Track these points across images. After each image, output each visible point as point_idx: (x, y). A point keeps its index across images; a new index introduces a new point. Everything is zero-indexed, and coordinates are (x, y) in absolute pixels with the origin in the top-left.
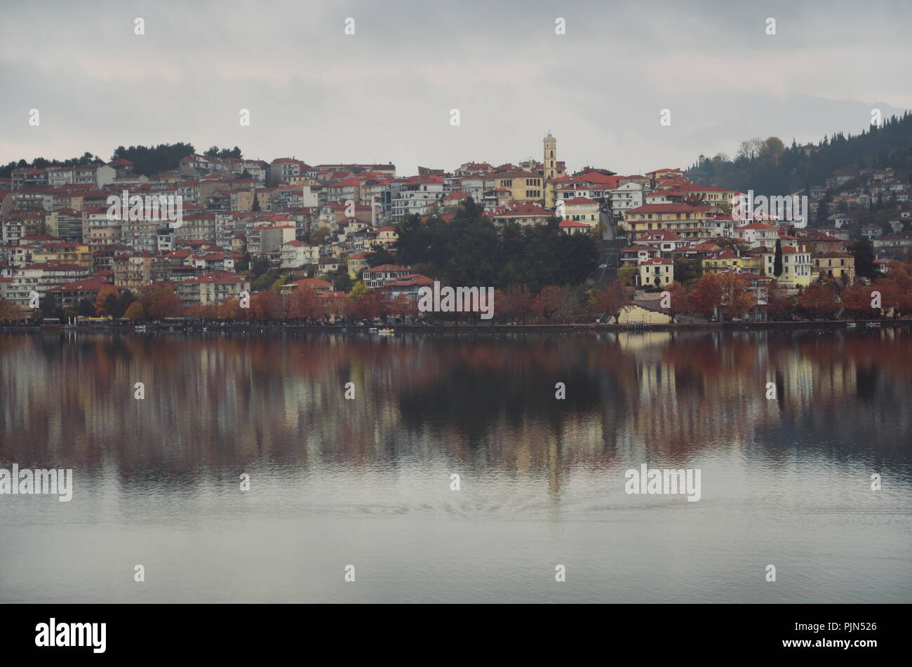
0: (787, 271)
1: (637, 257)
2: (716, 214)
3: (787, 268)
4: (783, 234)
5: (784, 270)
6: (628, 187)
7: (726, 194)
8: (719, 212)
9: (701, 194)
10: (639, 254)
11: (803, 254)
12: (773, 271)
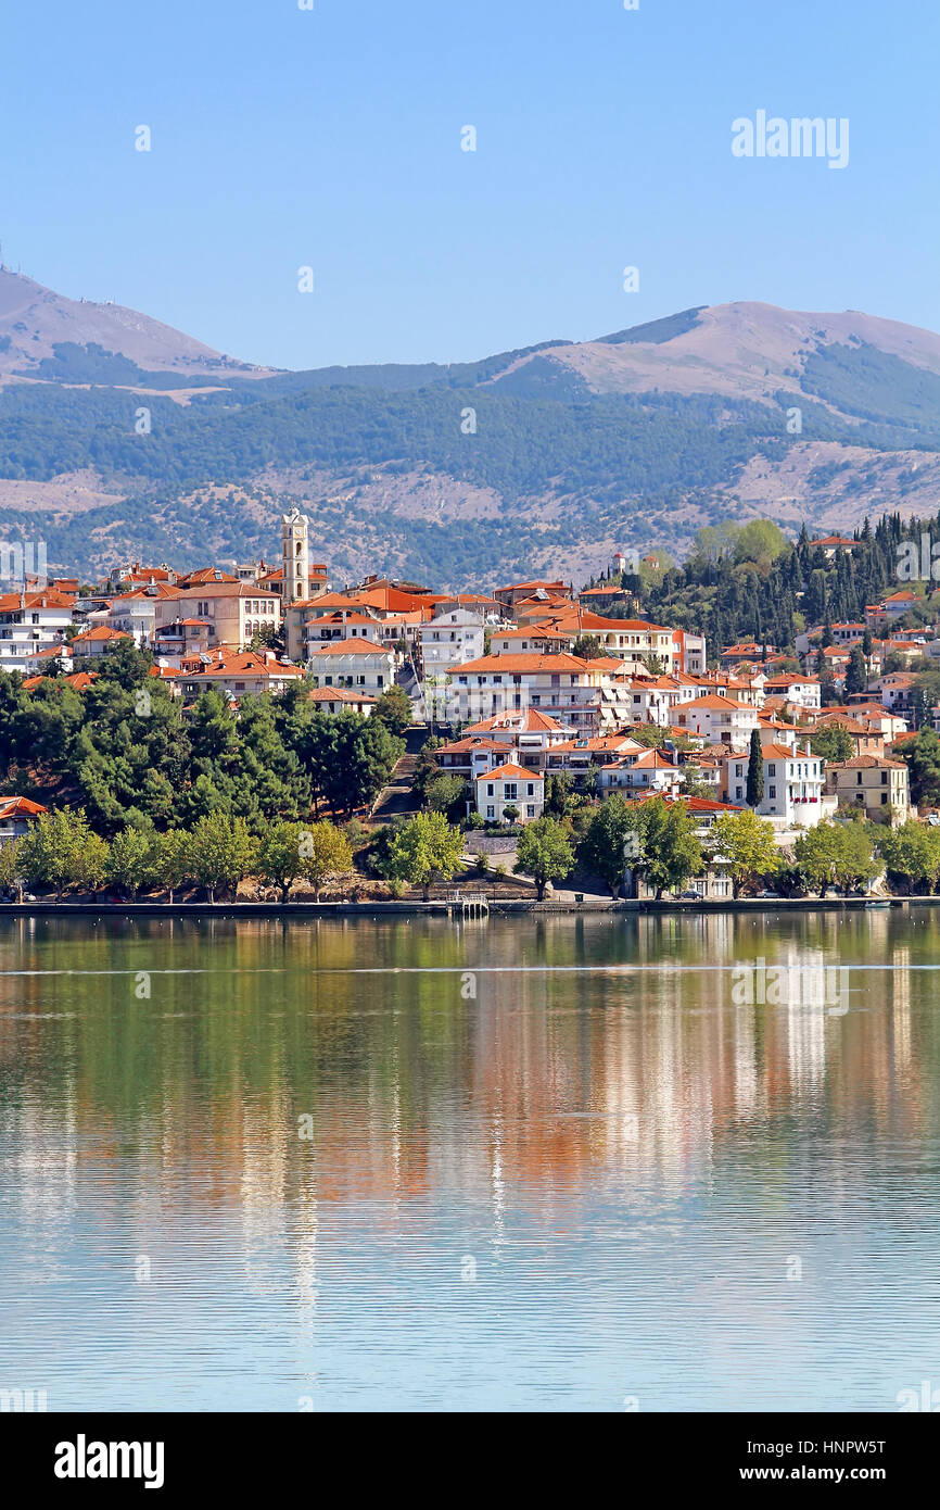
0: (773, 795)
1: (471, 765)
2: (633, 677)
3: (772, 788)
4: (768, 718)
5: (767, 793)
6: (453, 618)
7: (655, 636)
8: (639, 673)
9: (605, 636)
10: (473, 758)
11: (806, 760)
12: (745, 794)
